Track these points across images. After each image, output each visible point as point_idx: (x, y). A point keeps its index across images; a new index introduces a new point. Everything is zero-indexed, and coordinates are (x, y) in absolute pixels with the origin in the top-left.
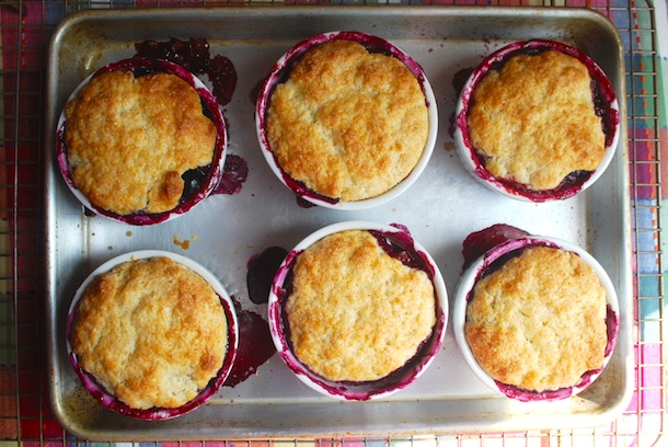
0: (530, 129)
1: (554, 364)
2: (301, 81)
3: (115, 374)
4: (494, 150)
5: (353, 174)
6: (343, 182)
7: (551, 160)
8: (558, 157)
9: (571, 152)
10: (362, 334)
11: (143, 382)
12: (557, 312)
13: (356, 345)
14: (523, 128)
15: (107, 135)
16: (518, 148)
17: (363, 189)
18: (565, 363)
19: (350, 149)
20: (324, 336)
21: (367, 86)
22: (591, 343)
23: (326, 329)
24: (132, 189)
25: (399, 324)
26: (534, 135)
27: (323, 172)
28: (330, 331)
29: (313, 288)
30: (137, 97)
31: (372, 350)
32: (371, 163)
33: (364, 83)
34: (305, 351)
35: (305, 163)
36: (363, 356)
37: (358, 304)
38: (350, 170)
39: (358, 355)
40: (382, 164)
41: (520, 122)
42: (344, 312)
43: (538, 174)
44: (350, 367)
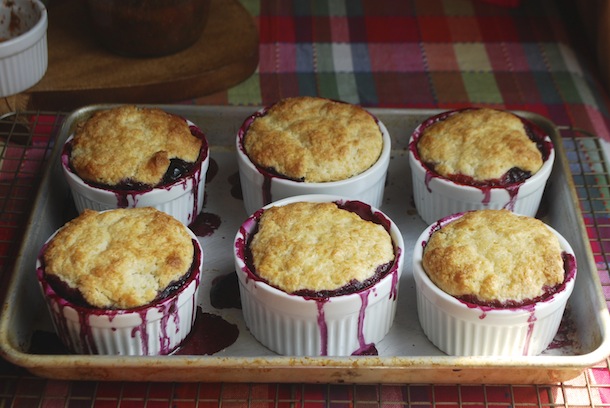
0: (470, 141)
1: (510, 271)
2: (275, 112)
3: (83, 264)
4: (441, 156)
5: (317, 157)
6: (308, 164)
7: (491, 155)
8: (496, 153)
9: (507, 150)
10: (322, 249)
11: (108, 268)
12: (506, 235)
13: (315, 257)
14: (464, 140)
15: (112, 131)
16: (462, 154)
17: (325, 171)
18: (521, 270)
19: (314, 142)
20: (286, 252)
21: (330, 113)
22: (544, 256)
23: (287, 247)
24: (125, 161)
25: (357, 247)
26: (475, 143)
27: (291, 157)
28: (291, 248)
29: (277, 223)
30: (139, 115)
31: (331, 261)
32: (333, 150)
33: (327, 112)
34: (266, 267)
35: (276, 150)
36: (322, 265)
37: (318, 232)
38: (314, 155)
39: (317, 264)
40: (341, 151)
41: (461, 137)
42: (305, 236)
43: (480, 166)
44: (309, 274)
